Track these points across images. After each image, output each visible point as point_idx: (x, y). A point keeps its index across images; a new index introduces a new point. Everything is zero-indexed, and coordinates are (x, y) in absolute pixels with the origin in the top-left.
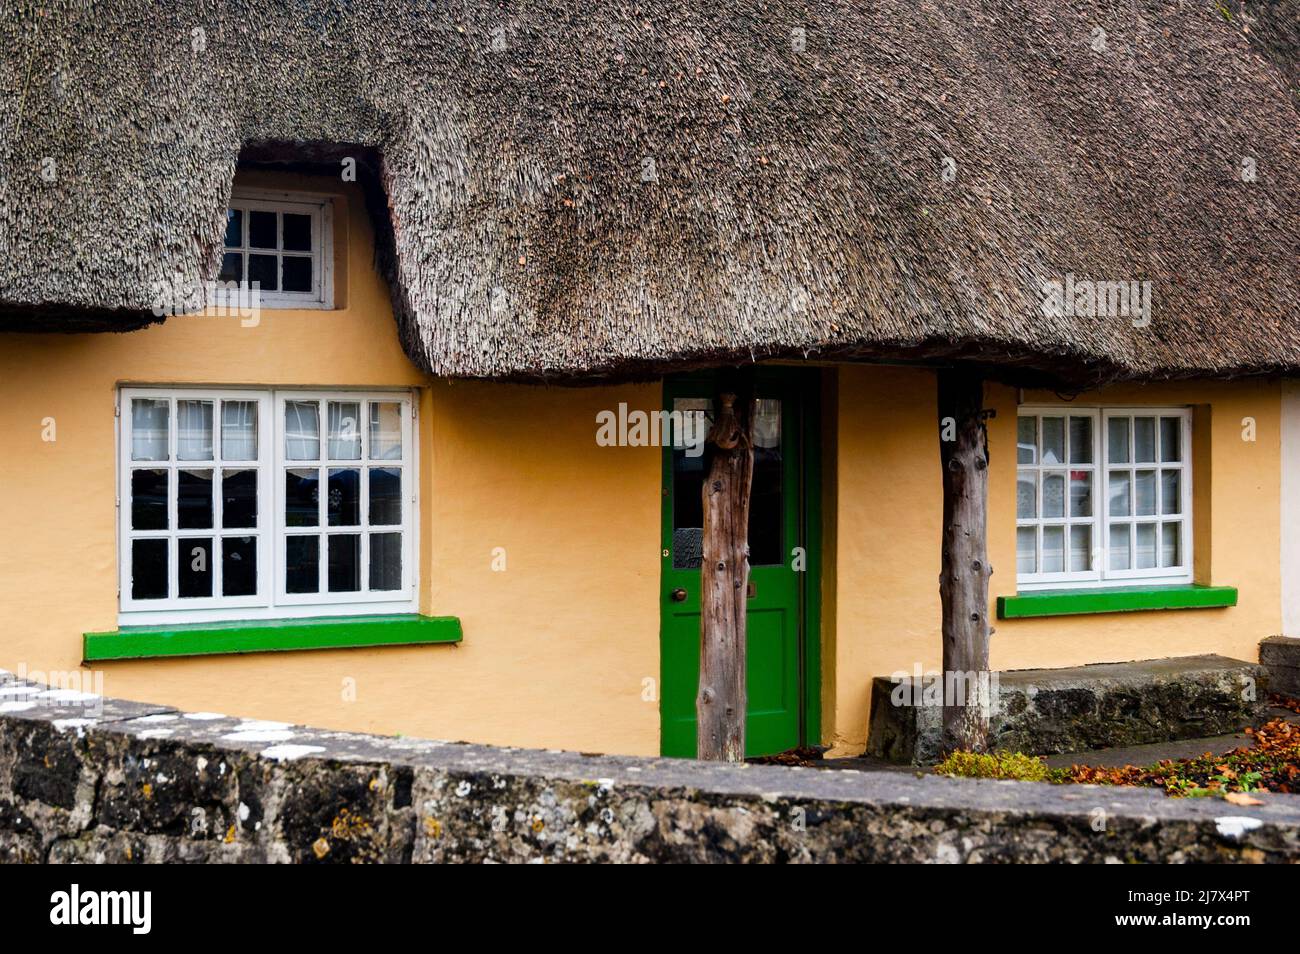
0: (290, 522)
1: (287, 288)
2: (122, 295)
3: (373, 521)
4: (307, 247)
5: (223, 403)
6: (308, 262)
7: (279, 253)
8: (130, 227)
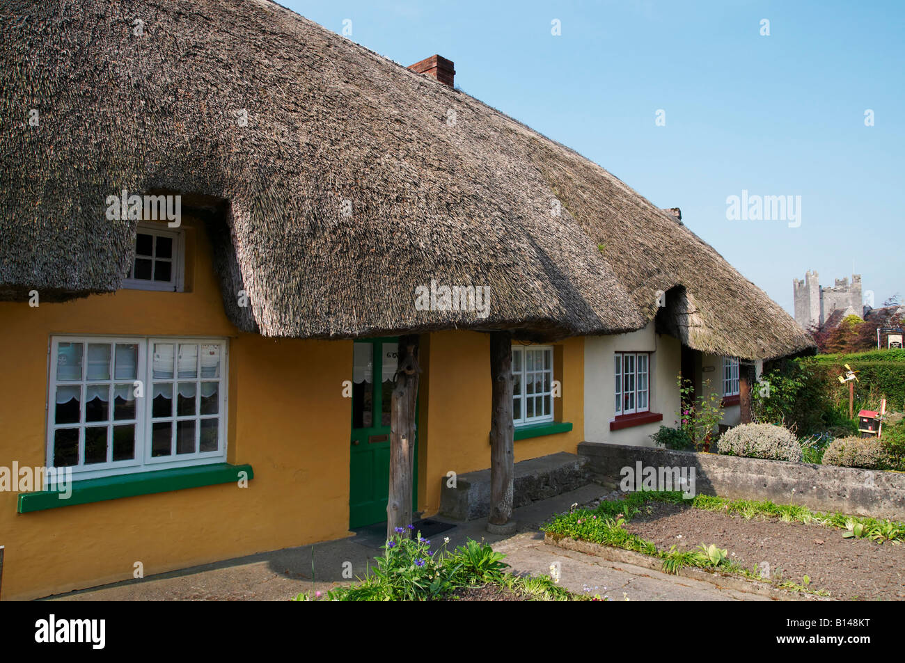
0: (155, 415)
1: (157, 279)
2: (63, 280)
3: (202, 412)
4: (169, 256)
5: (117, 345)
6: (169, 264)
7: (154, 258)
8: (71, 236)
